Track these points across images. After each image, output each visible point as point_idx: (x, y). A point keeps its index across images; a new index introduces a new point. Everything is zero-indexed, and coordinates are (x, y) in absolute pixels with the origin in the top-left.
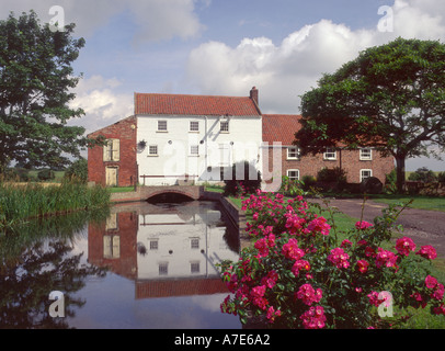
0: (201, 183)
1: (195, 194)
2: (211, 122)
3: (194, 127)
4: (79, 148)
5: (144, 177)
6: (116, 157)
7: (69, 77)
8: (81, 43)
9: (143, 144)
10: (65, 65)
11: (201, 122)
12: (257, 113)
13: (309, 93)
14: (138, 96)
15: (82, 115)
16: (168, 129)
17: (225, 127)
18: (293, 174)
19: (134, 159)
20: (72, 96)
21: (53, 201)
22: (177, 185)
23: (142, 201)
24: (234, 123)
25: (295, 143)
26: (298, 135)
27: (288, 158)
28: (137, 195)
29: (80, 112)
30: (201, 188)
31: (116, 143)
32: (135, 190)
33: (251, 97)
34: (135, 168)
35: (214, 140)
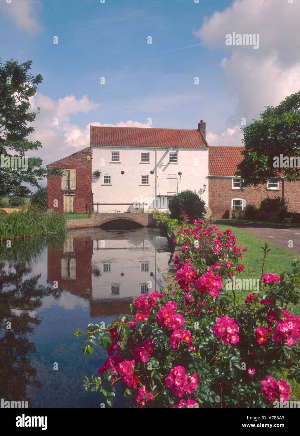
0: (150, 211)
1: (145, 222)
2: (160, 153)
3: (145, 158)
4: (37, 178)
5: (98, 204)
6: (73, 186)
7: (28, 112)
8: (38, 79)
9: (97, 174)
10: (24, 100)
11: (152, 153)
12: (204, 145)
13: (252, 125)
14: (93, 129)
15: (39, 148)
16: (121, 161)
17: (173, 158)
18: (238, 203)
19: (89, 188)
20: (31, 130)
21: (11, 227)
22: (129, 212)
23: (96, 227)
24: (182, 154)
25: (237, 174)
26: (240, 166)
27: (233, 188)
28: (91, 221)
29: (37, 145)
30: (150, 215)
31: (73, 173)
32: (89, 217)
33: (199, 130)
34: (90, 196)
35: (164, 170)
